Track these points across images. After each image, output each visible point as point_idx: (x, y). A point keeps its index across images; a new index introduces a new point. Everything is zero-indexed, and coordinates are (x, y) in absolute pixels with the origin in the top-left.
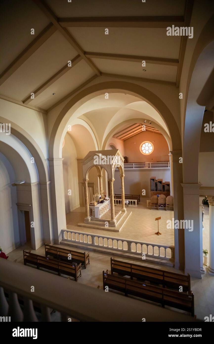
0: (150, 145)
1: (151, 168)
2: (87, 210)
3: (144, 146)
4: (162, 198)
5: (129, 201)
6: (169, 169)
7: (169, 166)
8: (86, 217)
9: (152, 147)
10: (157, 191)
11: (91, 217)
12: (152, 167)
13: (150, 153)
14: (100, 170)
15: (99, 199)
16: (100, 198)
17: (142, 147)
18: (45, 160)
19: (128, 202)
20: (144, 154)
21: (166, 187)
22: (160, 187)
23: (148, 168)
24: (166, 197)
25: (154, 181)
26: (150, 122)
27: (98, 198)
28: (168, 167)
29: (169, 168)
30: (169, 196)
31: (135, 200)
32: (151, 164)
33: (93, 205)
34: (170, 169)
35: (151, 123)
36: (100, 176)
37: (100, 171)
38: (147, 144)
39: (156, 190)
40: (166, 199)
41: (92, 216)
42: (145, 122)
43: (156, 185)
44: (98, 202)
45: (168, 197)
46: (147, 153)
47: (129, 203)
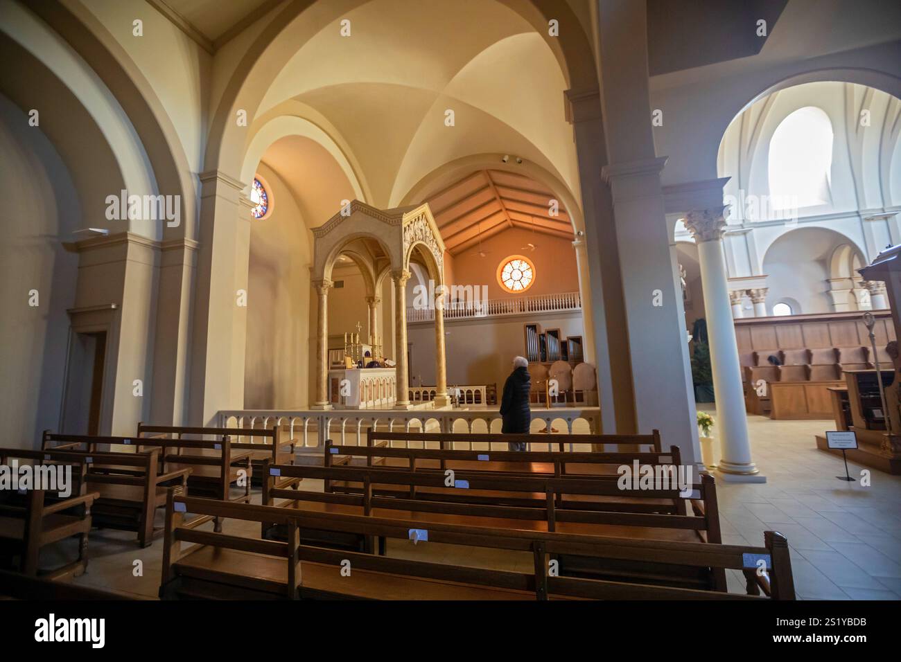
0: (525, 266)
1: (527, 312)
2: (321, 378)
3: (508, 268)
4: (560, 373)
5: (462, 392)
6: (579, 312)
7: (577, 305)
8: (317, 403)
9: (530, 270)
10: (545, 361)
11: (331, 406)
12: (529, 310)
13: (525, 287)
14: (371, 279)
15: (363, 355)
16: (367, 354)
17: (502, 271)
18: (190, 173)
19: (458, 393)
20: (509, 291)
21: (571, 347)
22: (553, 347)
23: (520, 313)
24: (573, 368)
25: (535, 332)
26: (518, 160)
27: (361, 352)
28: (575, 307)
29: (578, 308)
30: (581, 364)
31: (478, 388)
32: (528, 299)
33: (342, 365)
34: (583, 311)
35: (520, 162)
36: (371, 299)
37: (372, 282)
38: (516, 264)
39: (544, 359)
40: (572, 372)
41: (337, 402)
42: (505, 159)
43: (543, 345)
44: (360, 362)
45: (578, 368)
46: (518, 289)
47: (462, 399)
